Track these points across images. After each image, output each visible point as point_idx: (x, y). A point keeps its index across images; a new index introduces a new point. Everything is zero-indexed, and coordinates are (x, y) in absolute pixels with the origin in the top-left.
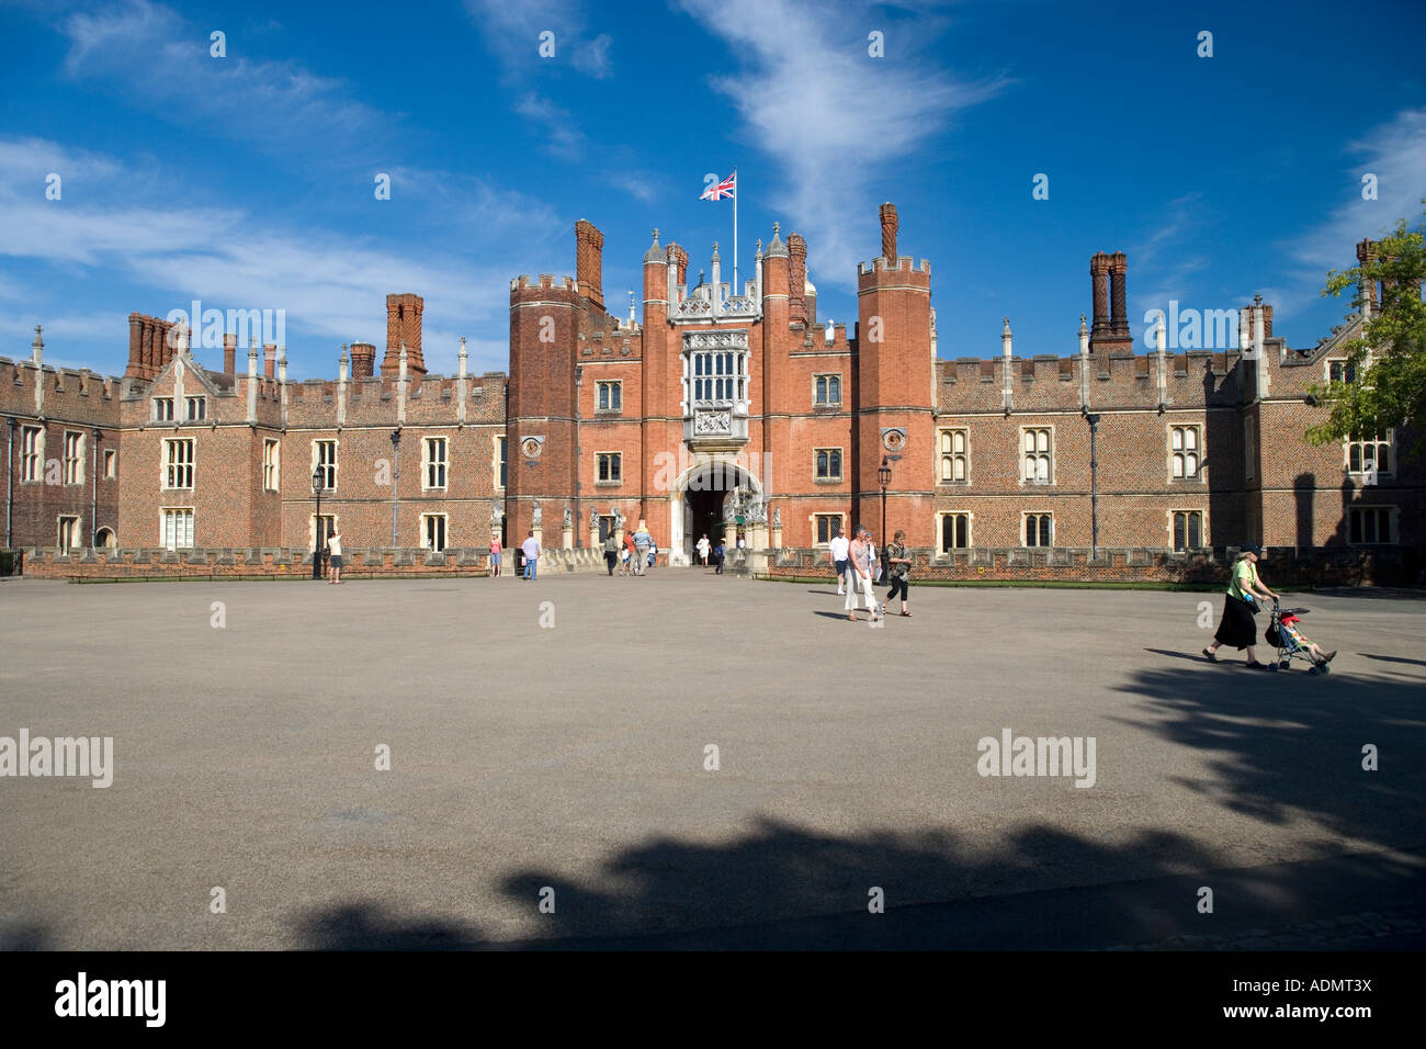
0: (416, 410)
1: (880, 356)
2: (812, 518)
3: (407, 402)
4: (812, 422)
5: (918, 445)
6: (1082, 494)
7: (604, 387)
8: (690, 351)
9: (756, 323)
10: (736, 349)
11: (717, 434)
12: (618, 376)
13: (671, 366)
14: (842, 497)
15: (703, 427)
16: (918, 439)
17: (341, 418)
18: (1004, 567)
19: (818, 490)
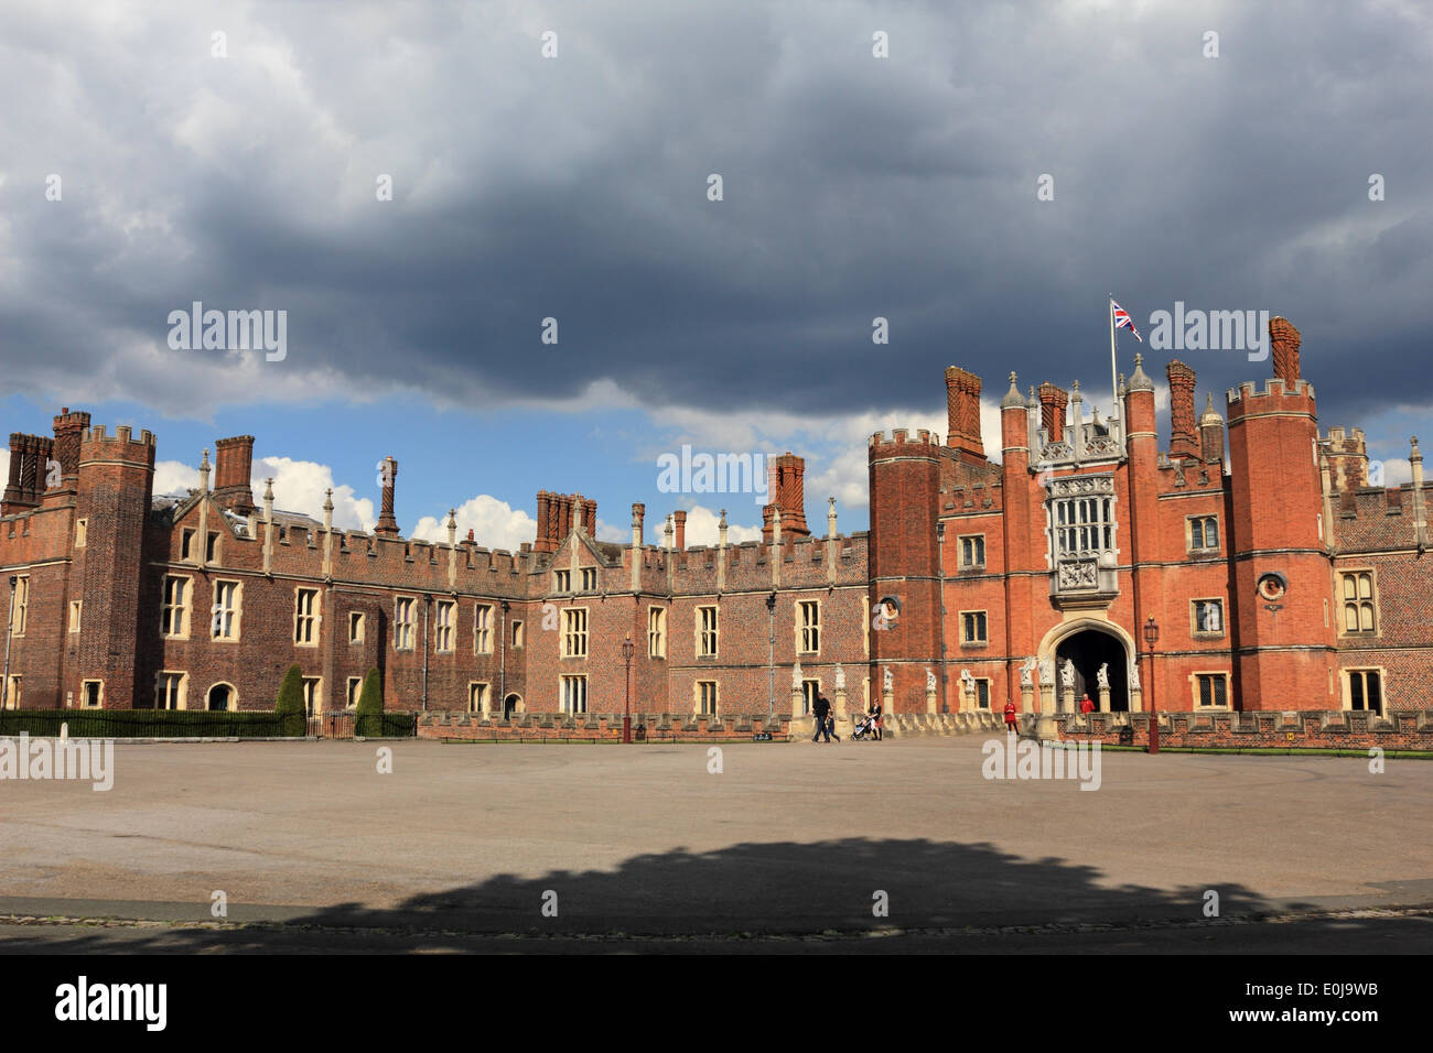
0: (790, 574)
1: (1252, 493)
2: (1192, 678)
3: (781, 566)
4: (1187, 570)
5: (1303, 592)
7: (967, 542)
8: (1052, 500)
9: (1121, 464)
10: (1100, 495)
11: (1083, 588)
12: (980, 530)
13: (1034, 516)
14: (1223, 653)
15: (1069, 580)
16: (1302, 585)
17: (721, 585)
18: (1317, 732)
19: (1198, 647)
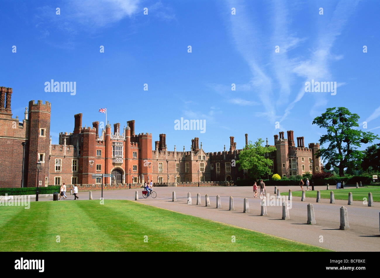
0: (54, 153)
1: (148, 150)
3: (52, 150)
4: (133, 160)
6: (166, 174)
7: (98, 151)
8: (115, 146)
9: (125, 141)
10: (121, 146)
11: (119, 162)
12: (101, 149)
13: (110, 148)
14: (137, 174)
15: (117, 160)
19: (134, 173)
